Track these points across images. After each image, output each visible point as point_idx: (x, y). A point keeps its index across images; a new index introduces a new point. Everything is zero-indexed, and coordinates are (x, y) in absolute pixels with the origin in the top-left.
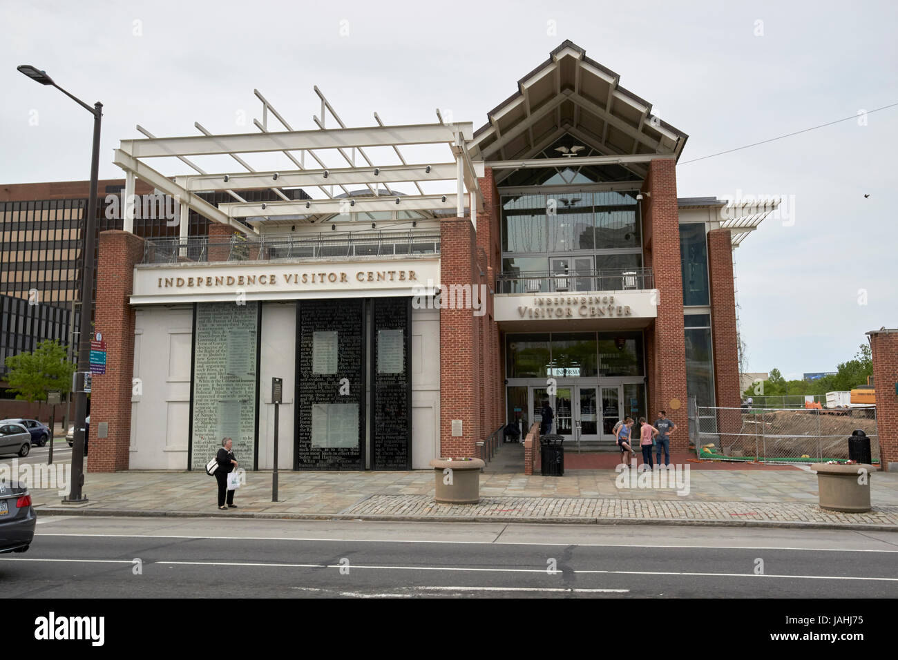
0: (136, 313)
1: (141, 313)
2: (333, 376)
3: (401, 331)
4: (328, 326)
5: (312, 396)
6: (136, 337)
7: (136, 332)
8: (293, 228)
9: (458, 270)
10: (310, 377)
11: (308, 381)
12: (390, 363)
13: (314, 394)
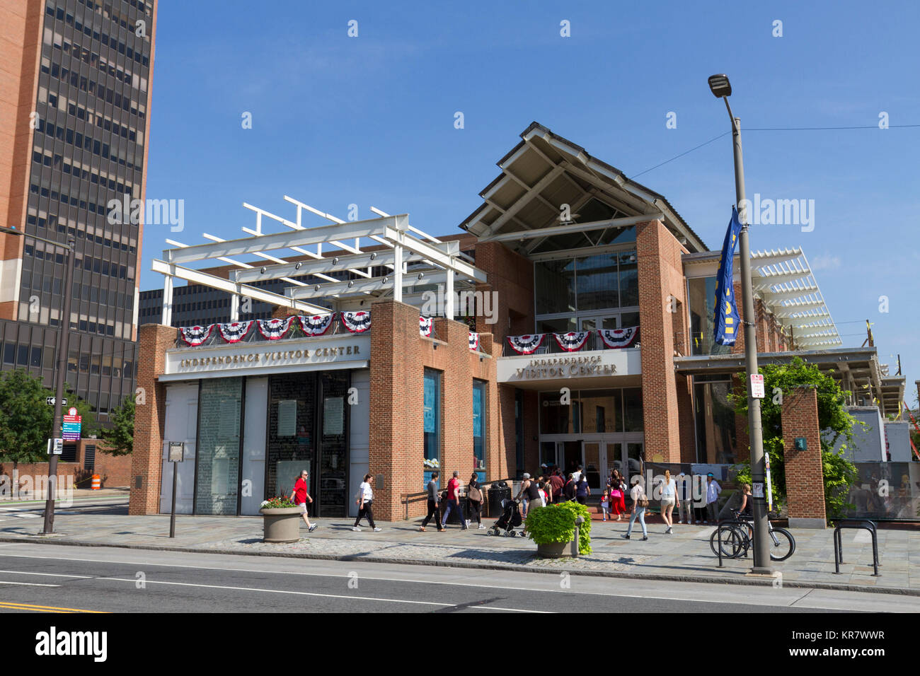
0: (167, 388)
1: (170, 388)
2: (293, 437)
3: (342, 398)
4: (290, 396)
5: (277, 454)
6: (167, 407)
7: (167, 403)
8: (362, 303)
9: (383, 345)
10: (277, 439)
11: (275, 442)
12: (333, 426)
13: (279, 452)
